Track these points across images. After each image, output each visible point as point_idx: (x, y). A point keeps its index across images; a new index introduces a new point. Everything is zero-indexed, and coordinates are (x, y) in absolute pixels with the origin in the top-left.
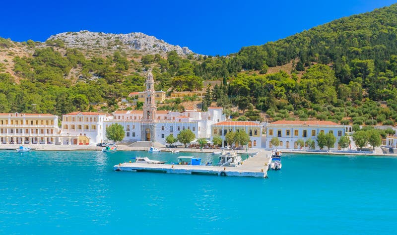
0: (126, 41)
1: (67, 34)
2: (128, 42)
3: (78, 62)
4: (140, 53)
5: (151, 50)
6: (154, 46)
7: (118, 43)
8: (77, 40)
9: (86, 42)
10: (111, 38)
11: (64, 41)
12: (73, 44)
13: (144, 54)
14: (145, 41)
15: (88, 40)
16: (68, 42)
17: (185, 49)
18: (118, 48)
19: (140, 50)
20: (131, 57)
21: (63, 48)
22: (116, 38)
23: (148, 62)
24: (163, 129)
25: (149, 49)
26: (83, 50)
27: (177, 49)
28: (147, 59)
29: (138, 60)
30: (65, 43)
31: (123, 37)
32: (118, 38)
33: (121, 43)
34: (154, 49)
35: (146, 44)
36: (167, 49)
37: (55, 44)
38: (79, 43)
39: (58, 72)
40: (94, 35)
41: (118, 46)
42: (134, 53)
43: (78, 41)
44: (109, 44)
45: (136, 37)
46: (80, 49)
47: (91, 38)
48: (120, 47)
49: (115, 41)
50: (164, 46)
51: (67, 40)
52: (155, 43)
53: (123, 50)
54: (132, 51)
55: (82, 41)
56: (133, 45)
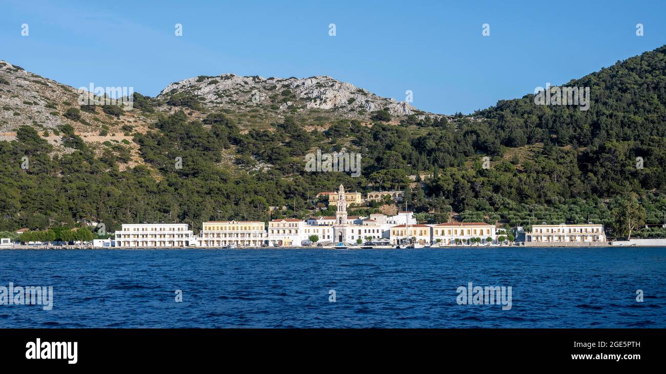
0: (303, 94)
1: (198, 82)
2: (306, 94)
3: (229, 137)
4: (326, 115)
5: (345, 110)
6: (350, 102)
7: (288, 97)
8: (218, 95)
9: (235, 98)
10: (275, 87)
11: (198, 97)
12: (213, 103)
13: (333, 117)
14: (335, 93)
15: (237, 93)
16: (204, 99)
18: (289, 107)
20: (312, 125)
21: (199, 110)
22: (284, 86)
24: (353, 232)
25: (343, 107)
26: (232, 112)
27: (391, 106)
30: (199, 101)
32: (288, 86)
33: (294, 96)
34: (349, 107)
35: (336, 97)
36: (373, 105)
38: (223, 100)
40: (246, 83)
41: (290, 103)
42: (316, 114)
43: (220, 96)
44: (273, 98)
45: (319, 85)
46: (227, 111)
47: (241, 88)
48: (292, 105)
49: (283, 93)
50: (368, 102)
51: (200, 93)
52: (352, 96)
53: (298, 110)
54: (314, 111)
55: (227, 96)
56: (315, 101)
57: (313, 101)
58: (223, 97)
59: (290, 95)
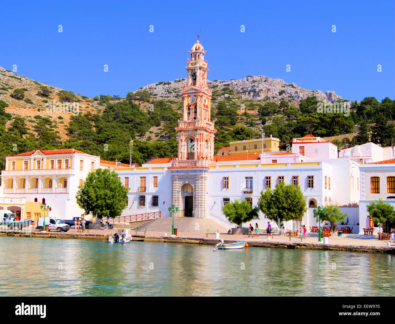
0: (239, 89)
1: (157, 85)
2: (242, 89)
3: (163, 117)
4: (258, 103)
5: (276, 99)
6: (281, 93)
7: (227, 92)
8: (168, 91)
10: (217, 86)
11: (151, 94)
12: (162, 97)
13: (264, 104)
14: (267, 86)
16: (156, 95)
17: (330, 94)
18: (226, 98)
19: (259, 99)
20: (244, 109)
21: (148, 102)
22: (225, 85)
23: (269, 113)
24: (226, 185)
25: (274, 98)
26: (175, 103)
27: (318, 95)
28: (267, 109)
29: (255, 112)
30: (152, 96)
31: (235, 83)
32: (228, 85)
33: (232, 91)
34: (280, 97)
35: (269, 90)
36: (301, 95)
37: (138, 97)
38: (171, 95)
39: (128, 130)
41: (226, 95)
42: (249, 103)
43: (170, 93)
44: (213, 93)
45: (254, 82)
46: (171, 102)
48: (229, 97)
49: (224, 90)
50: (296, 92)
51: (155, 92)
52: (283, 89)
53: (233, 100)
54: (247, 101)
55: (175, 92)
56: (249, 93)
57: (247, 93)
58: (172, 93)
59: (229, 90)
